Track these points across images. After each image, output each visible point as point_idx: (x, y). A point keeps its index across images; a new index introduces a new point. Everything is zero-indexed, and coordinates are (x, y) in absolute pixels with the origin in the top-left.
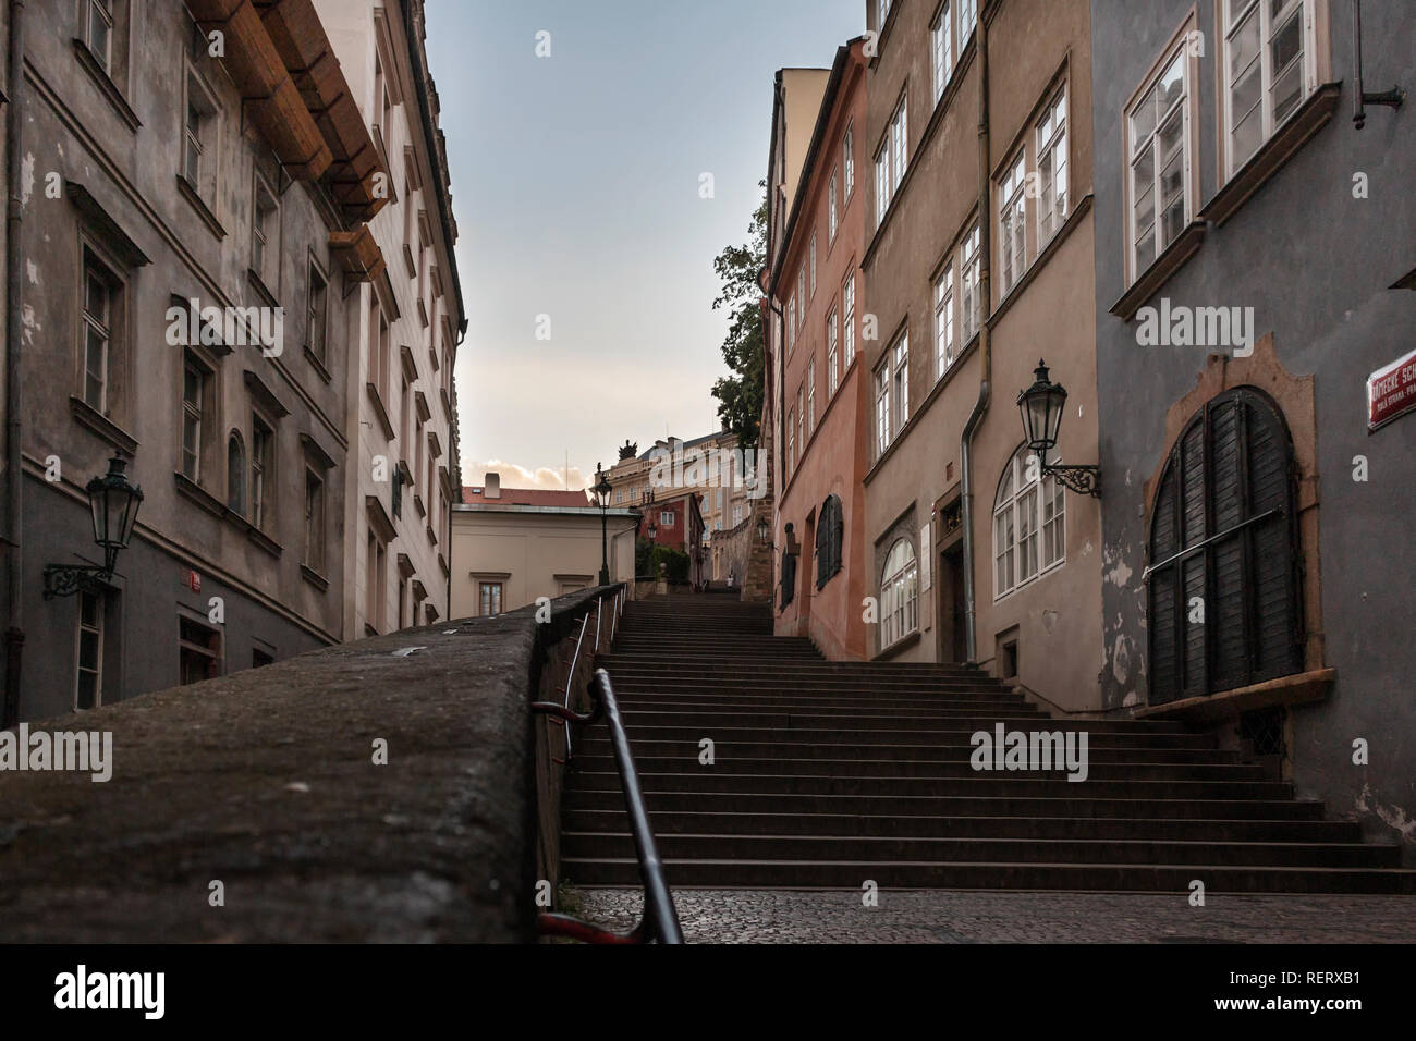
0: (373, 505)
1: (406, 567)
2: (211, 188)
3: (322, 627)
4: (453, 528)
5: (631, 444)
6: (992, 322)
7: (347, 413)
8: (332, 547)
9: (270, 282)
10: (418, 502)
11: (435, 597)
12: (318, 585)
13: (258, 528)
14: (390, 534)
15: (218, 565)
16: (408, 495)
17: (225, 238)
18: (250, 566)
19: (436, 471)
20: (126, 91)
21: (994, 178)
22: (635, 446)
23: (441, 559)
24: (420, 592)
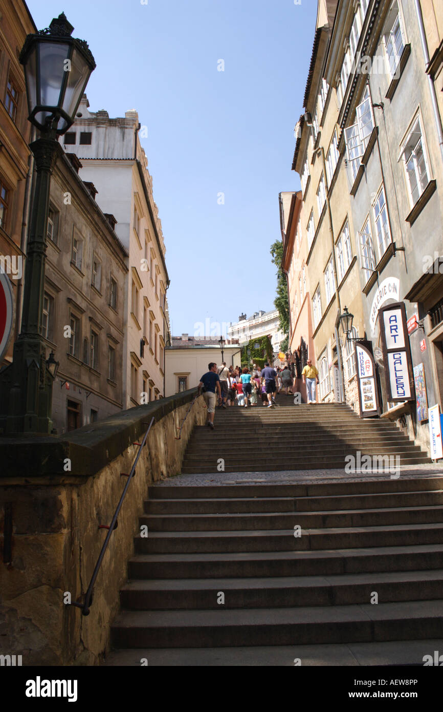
0: (133, 354)
1: (146, 375)
2: (80, 263)
3: (115, 400)
4: (166, 356)
5: (244, 314)
6: (339, 289)
7: (124, 324)
8: (118, 371)
9: (97, 286)
10: (151, 349)
11: (159, 384)
12: (114, 385)
13: (93, 368)
14: (139, 364)
15: (80, 381)
16: (146, 348)
17: (84, 277)
18: (90, 381)
19: (158, 337)
20: (57, 242)
21: (335, 244)
22: (246, 315)
23: (161, 370)
24: (152, 383)
